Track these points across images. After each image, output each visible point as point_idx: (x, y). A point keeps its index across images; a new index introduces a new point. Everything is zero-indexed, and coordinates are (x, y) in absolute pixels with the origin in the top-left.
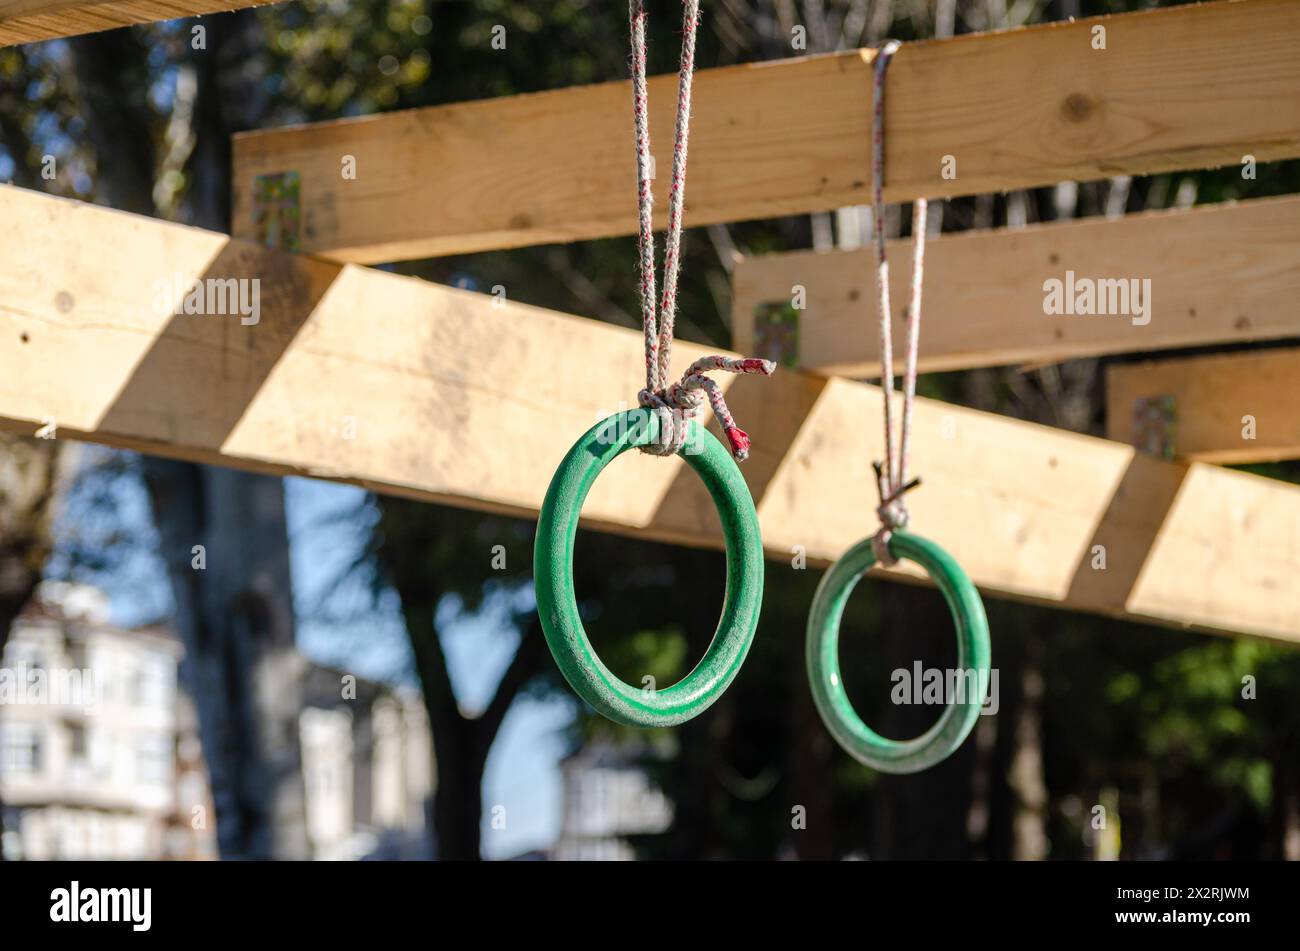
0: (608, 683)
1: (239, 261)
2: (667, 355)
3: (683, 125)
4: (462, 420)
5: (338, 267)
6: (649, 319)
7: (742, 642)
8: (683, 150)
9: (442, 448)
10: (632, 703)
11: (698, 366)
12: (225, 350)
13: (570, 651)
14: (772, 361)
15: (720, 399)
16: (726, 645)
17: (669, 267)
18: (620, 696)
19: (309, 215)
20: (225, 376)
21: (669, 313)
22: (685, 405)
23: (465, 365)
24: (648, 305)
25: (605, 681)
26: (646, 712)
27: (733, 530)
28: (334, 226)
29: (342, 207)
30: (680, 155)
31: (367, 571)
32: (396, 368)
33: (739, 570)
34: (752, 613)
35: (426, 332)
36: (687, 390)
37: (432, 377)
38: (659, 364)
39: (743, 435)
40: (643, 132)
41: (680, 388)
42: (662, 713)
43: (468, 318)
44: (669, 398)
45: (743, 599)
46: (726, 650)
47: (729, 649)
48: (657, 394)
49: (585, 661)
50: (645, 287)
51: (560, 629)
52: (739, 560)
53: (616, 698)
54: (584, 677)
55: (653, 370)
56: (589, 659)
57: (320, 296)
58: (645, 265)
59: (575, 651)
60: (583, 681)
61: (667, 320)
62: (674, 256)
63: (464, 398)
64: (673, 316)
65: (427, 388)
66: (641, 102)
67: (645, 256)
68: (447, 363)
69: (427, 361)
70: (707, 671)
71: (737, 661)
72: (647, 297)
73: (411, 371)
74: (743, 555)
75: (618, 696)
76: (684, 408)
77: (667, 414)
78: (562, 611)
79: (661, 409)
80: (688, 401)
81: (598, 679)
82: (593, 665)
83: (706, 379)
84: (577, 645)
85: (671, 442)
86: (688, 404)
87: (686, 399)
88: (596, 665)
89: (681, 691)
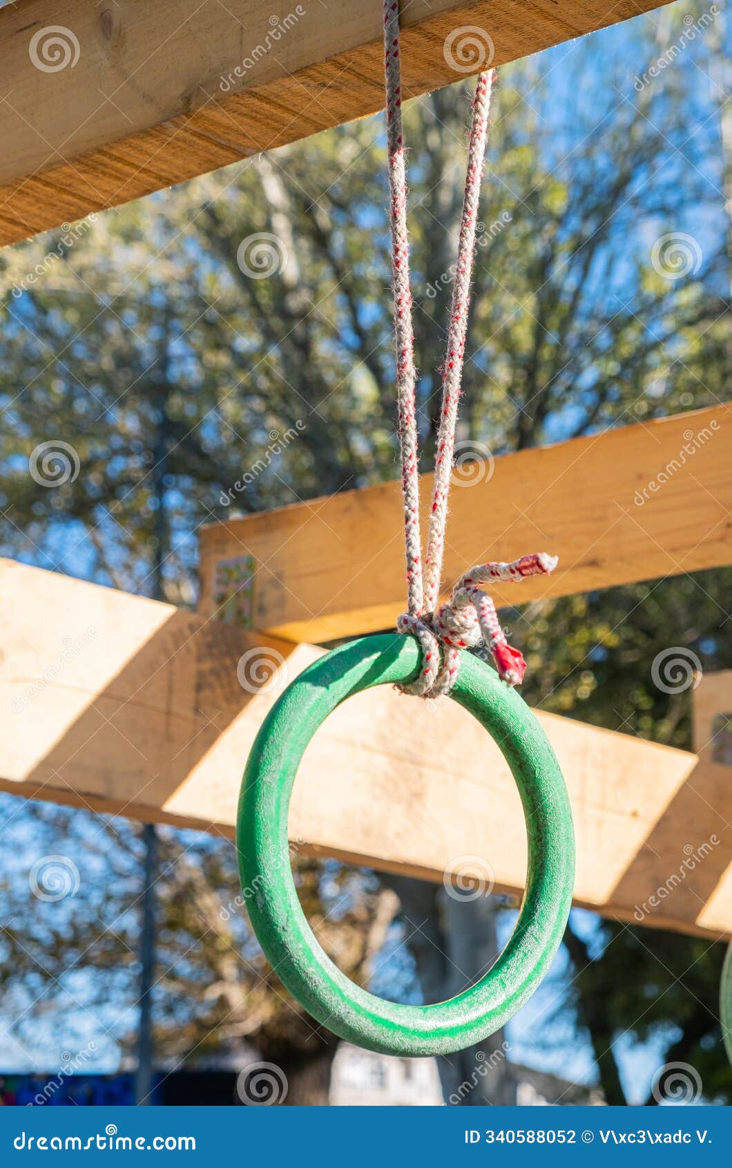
0: (340, 992)
1: (187, 632)
2: (436, 571)
3: (461, 292)
4: (418, 795)
5: (292, 645)
6: (410, 523)
7: (544, 945)
8: (460, 321)
10: (376, 1019)
11: (469, 578)
12: (168, 713)
13: (283, 946)
14: (552, 555)
15: (490, 612)
16: (522, 949)
17: (440, 461)
18: (358, 1009)
19: (262, 595)
20: (169, 738)
21: (438, 517)
22: (454, 628)
24: (408, 505)
25: (334, 987)
26: (400, 1033)
27: (533, 800)
28: (282, 602)
29: (288, 585)
30: (457, 326)
31: (572, 1015)
32: (351, 744)
33: (541, 852)
36: (455, 608)
37: (386, 754)
38: (424, 581)
39: (515, 654)
40: (403, 290)
41: (448, 608)
42: (425, 1035)
44: (435, 622)
45: (547, 888)
46: (521, 955)
47: (525, 954)
48: (422, 619)
49: (304, 961)
50: (405, 483)
51: (268, 915)
52: (540, 840)
53: (354, 1013)
54: (305, 983)
55: (414, 587)
56: (311, 957)
58: (405, 455)
59: (289, 946)
60: (304, 987)
61: (437, 526)
62: (446, 447)
64: (443, 521)
65: (382, 763)
66: (400, 253)
67: (404, 444)
70: (494, 983)
71: (537, 970)
72: (408, 495)
73: (365, 747)
74: (545, 833)
75: (356, 1009)
76: (453, 633)
77: (430, 640)
78: (269, 891)
79: (422, 633)
80: (458, 623)
81: (324, 985)
82: (318, 965)
83: (475, 591)
84: (291, 938)
85: (437, 677)
86: (458, 627)
87: (455, 620)
88: (321, 967)
89: (456, 1008)
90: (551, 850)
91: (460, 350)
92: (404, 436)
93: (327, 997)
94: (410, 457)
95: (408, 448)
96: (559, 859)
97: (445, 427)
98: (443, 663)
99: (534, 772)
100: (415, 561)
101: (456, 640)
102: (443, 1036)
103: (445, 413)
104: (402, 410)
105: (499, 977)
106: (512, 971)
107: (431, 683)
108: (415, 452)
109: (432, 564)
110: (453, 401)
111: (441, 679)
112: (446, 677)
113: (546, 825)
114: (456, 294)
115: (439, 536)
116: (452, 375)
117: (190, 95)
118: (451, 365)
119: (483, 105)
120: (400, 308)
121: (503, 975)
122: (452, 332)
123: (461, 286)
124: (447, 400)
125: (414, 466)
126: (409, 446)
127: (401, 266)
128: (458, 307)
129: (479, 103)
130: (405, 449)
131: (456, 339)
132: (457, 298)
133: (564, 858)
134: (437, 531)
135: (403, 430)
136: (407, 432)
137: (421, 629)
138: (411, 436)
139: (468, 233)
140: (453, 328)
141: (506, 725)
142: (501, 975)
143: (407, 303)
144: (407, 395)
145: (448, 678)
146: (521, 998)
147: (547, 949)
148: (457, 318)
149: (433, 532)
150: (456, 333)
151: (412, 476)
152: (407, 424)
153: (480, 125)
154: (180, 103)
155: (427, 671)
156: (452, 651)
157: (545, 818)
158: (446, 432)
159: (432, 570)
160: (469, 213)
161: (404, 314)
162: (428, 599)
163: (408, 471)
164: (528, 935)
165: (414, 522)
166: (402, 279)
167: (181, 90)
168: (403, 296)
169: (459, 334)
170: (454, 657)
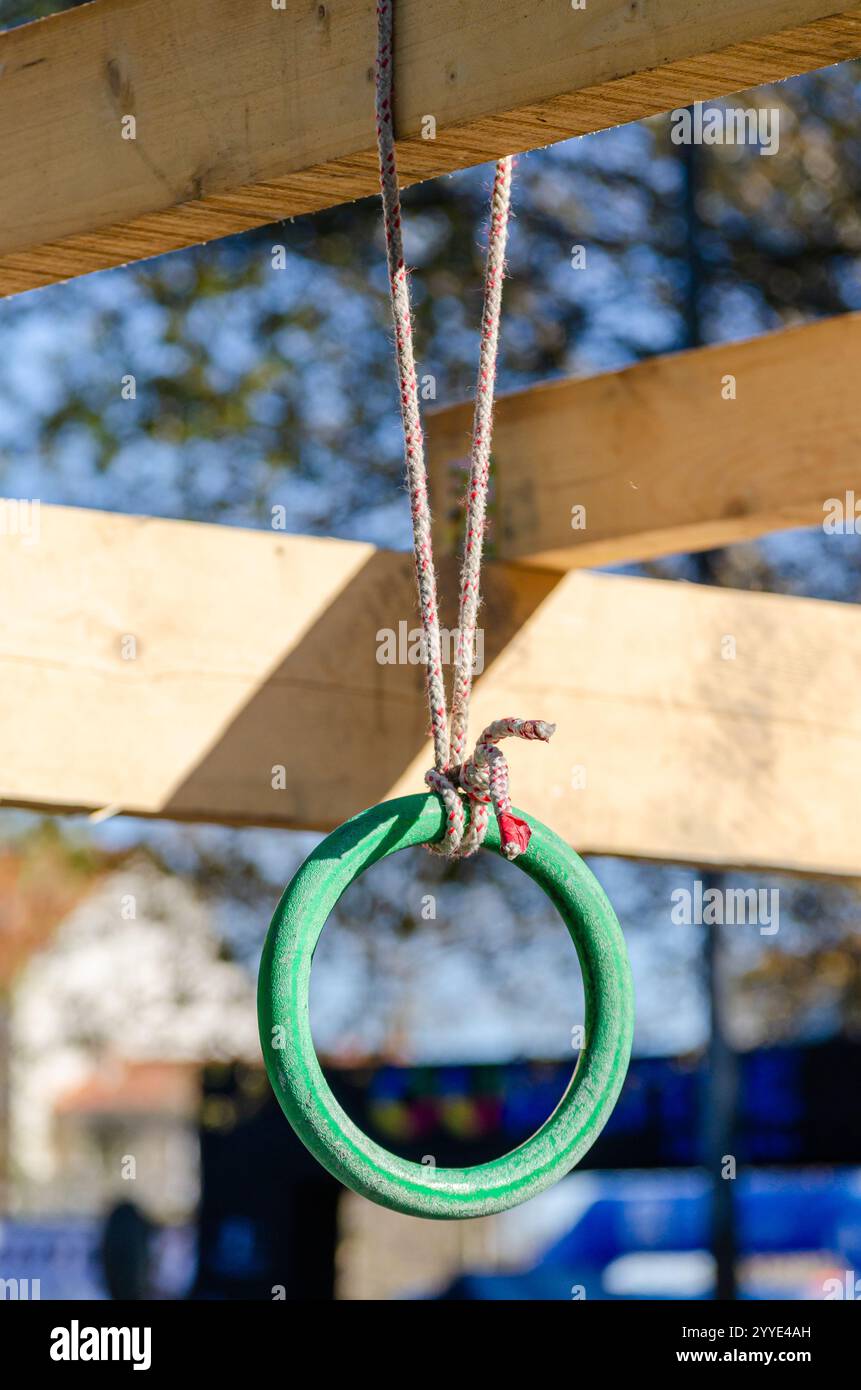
0: (371, 1163)
2: (463, 721)
3: (482, 412)
4: (764, 765)
5: (555, 576)
6: (432, 674)
7: (598, 1097)
8: (482, 446)
9: (732, 803)
10: (411, 1187)
11: (488, 732)
16: (574, 1103)
17: (464, 603)
18: (391, 1177)
19: (508, 512)
20: (381, 728)
21: (462, 664)
22: (478, 786)
23: (766, 693)
25: (364, 1158)
27: (584, 948)
28: (534, 524)
29: (543, 500)
30: (479, 452)
32: (655, 702)
33: (595, 1001)
34: (613, 1058)
35: (701, 652)
36: (477, 766)
37: (714, 711)
40: (412, 427)
41: (472, 763)
42: (465, 1198)
43: (769, 630)
44: (461, 778)
45: (600, 1039)
46: (573, 1108)
47: (577, 1108)
48: (448, 774)
49: (330, 1135)
51: (293, 1094)
52: (594, 987)
54: (332, 1156)
56: (338, 1131)
57: (528, 614)
59: (314, 1122)
61: (461, 673)
62: (471, 587)
63: (767, 737)
64: (469, 668)
65: (707, 725)
66: (408, 387)
67: (422, 591)
68: (738, 691)
69: (704, 691)
71: (590, 1123)
73: (679, 705)
74: (598, 982)
75: (388, 1178)
76: (477, 790)
77: (453, 799)
78: (291, 1070)
79: (445, 792)
80: (480, 780)
81: (353, 1157)
82: (345, 1139)
83: (491, 750)
84: (316, 1114)
85: (464, 835)
86: (480, 784)
87: (477, 778)
88: (349, 1140)
89: (500, 1168)
90: (605, 998)
91: (483, 478)
92: (421, 583)
93: (358, 1168)
94: (428, 605)
95: (427, 596)
96: (613, 1007)
97: (468, 565)
98: (470, 821)
99: (582, 920)
100: (439, 714)
101: (481, 797)
102: (485, 1197)
103: (469, 549)
104: (418, 556)
105: (549, 1134)
106: (564, 1126)
107: (458, 842)
108: (434, 599)
109: (459, 714)
110: (476, 535)
111: (468, 836)
112: (473, 835)
113: (599, 973)
114: (478, 414)
115: (465, 683)
116: (475, 506)
117: (200, 179)
118: (473, 496)
119: (501, 197)
120: (410, 447)
121: (553, 1131)
122: (474, 458)
123: (482, 406)
124: (470, 535)
125: (433, 614)
126: (427, 593)
127: (410, 402)
128: (479, 430)
129: (498, 195)
130: (423, 597)
131: (478, 466)
132: (479, 419)
133: (618, 1005)
134: (462, 678)
135: (420, 577)
136: (424, 578)
137: (444, 787)
138: (429, 582)
139: (489, 345)
140: (475, 454)
141: (547, 874)
142: (552, 1131)
143: (418, 441)
144: (422, 539)
145: (476, 835)
146: (573, 1153)
147: (601, 1101)
148: (479, 442)
149: (459, 680)
150: (477, 460)
151: (432, 625)
152: (423, 570)
153: (499, 220)
154: (191, 187)
155: (452, 831)
156: (479, 808)
157: (597, 965)
158: (470, 571)
159: (458, 721)
160: (489, 322)
161: (415, 453)
162: (455, 752)
163: (427, 620)
164: (581, 1087)
165: (436, 673)
166: (411, 415)
167: (189, 172)
168: (412, 433)
169: (481, 459)
170: (481, 813)
